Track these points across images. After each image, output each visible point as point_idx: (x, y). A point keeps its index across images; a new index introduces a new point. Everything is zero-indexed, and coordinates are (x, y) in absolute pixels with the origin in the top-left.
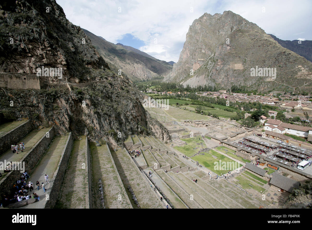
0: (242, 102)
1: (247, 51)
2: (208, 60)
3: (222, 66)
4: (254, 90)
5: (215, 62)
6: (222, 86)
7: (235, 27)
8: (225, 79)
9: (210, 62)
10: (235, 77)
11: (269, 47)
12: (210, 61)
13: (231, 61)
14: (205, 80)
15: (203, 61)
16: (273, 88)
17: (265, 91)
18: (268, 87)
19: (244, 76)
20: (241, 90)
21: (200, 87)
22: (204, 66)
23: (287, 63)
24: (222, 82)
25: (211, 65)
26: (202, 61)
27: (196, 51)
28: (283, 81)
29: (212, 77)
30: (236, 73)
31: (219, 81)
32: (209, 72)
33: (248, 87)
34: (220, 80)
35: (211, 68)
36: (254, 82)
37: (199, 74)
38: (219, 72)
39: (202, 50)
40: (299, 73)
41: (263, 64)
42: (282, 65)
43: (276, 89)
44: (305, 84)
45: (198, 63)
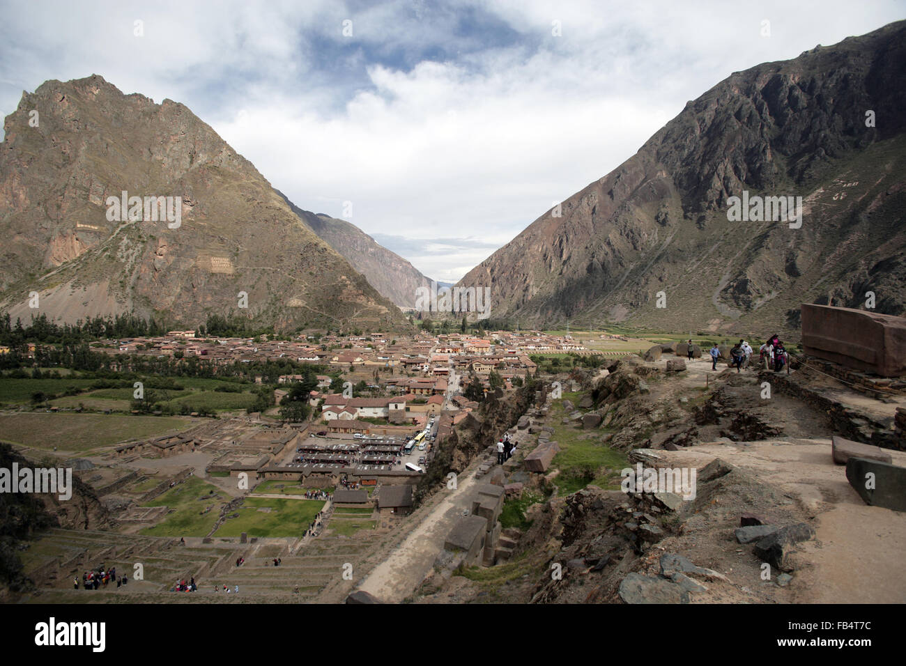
0: (250, 362)
1: (238, 228)
2: (117, 231)
3: (172, 259)
4: (266, 326)
5: (143, 242)
6: (178, 318)
7: (201, 155)
8: (185, 297)
9: (125, 241)
10: (216, 294)
11: (287, 228)
12: (125, 238)
13: (198, 248)
14: (113, 299)
15: (98, 234)
16: (305, 322)
17: (290, 328)
18: (295, 319)
20: (234, 329)
21: (99, 322)
22: (104, 251)
23: (324, 268)
24: (175, 305)
25: (131, 251)
26: (95, 233)
27: (63, 195)
28: (321, 306)
29: (139, 289)
30: (216, 282)
31: (166, 302)
33: (251, 319)
34: (168, 299)
35: (132, 259)
36: (263, 308)
37: (85, 276)
38: (165, 276)
39: (91, 195)
40: (344, 291)
41: (278, 265)
42: (315, 269)
43: (310, 324)
44: (356, 314)
45: (77, 239)
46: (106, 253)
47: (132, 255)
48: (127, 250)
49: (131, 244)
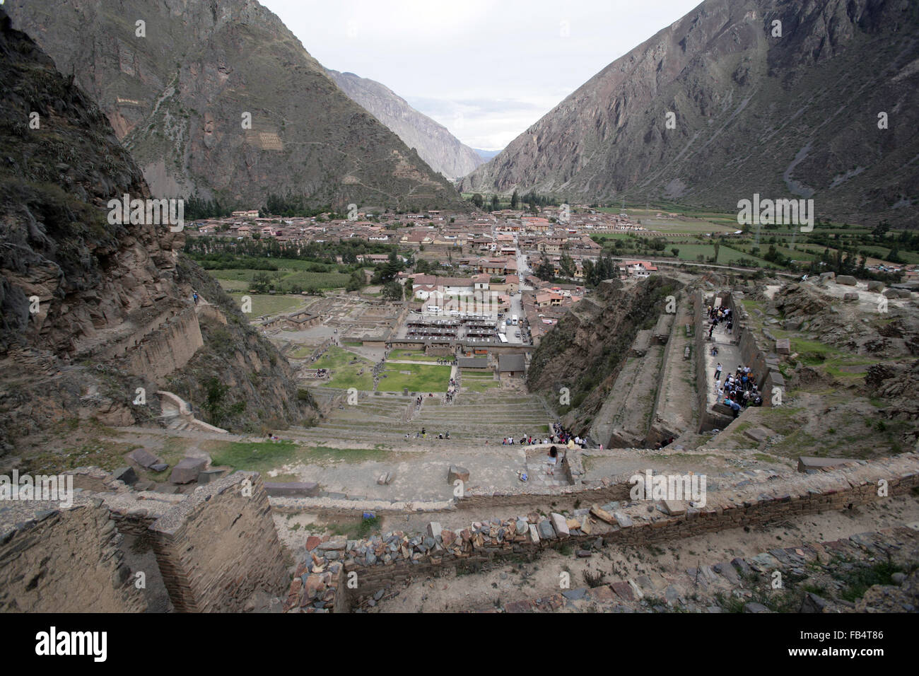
1: (280, 98)
2: (157, 105)
3: (221, 136)
4: (324, 204)
5: (186, 117)
6: (238, 198)
8: (241, 176)
9: (168, 116)
10: (270, 172)
11: (331, 97)
12: (167, 113)
14: (172, 180)
15: (140, 110)
16: (361, 200)
19: (290, 168)
20: (293, 208)
22: (152, 127)
23: (375, 142)
24: (233, 185)
25: (176, 128)
26: (137, 108)
27: (93, 64)
28: (375, 183)
29: (195, 168)
30: (269, 160)
31: (223, 181)
32: (175, 151)
33: (308, 197)
34: (224, 178)
35: (179, 136)
36: (318, 185)
37: (141, 157)
38: (217, 154)
39: (122, 64)
40: (397, 167)
41: (326, 139)
42: (366, 145)
43: (367, 202)
44: (411, 191)
45: (122, 116)
46: (153, 131)
47: (179, 131)
48: (172, 126)
49: (174, 120)
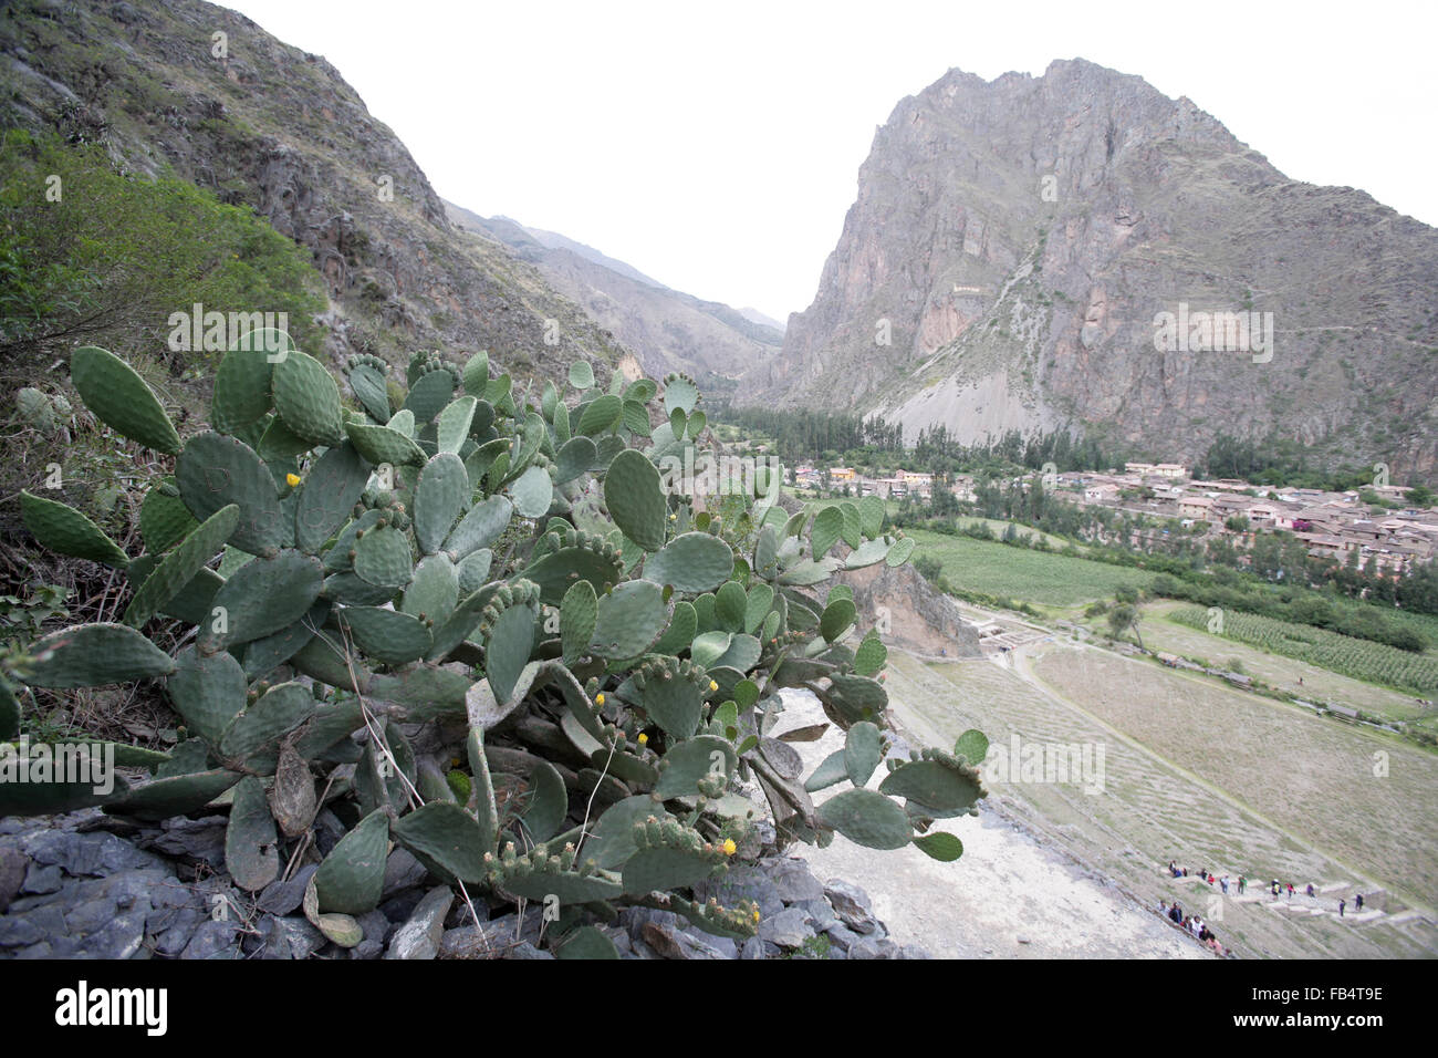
2: (1005, 292)
3: (1115, 325)
5: (1047, 304)
6: (1132, 438)
8: (1145, 398)
9: (1019, 306)
12: (1018, 300)
14: (1015, 402)
15: (980, 300)
22: (993, 324)
25: (1030, 321)
26: (977, 298)
27: (930, 249)
29: (1054, 384)
30: (1214, 365)
32: (1025, 357)
34: (1107, 401)
35: (1033, 334)
36: (1340, 420)
37: (973, 366)
38: (1102, 358)
39: (966, 242)
45: (955, 310)
46: (995, 328)
47: (1033, 327)
48: (1024, 320)
49: (1028, 310)
